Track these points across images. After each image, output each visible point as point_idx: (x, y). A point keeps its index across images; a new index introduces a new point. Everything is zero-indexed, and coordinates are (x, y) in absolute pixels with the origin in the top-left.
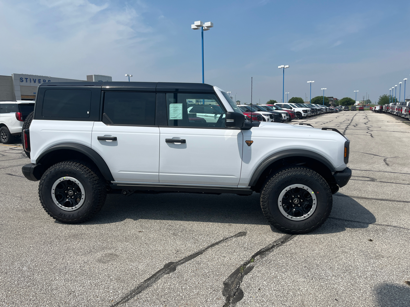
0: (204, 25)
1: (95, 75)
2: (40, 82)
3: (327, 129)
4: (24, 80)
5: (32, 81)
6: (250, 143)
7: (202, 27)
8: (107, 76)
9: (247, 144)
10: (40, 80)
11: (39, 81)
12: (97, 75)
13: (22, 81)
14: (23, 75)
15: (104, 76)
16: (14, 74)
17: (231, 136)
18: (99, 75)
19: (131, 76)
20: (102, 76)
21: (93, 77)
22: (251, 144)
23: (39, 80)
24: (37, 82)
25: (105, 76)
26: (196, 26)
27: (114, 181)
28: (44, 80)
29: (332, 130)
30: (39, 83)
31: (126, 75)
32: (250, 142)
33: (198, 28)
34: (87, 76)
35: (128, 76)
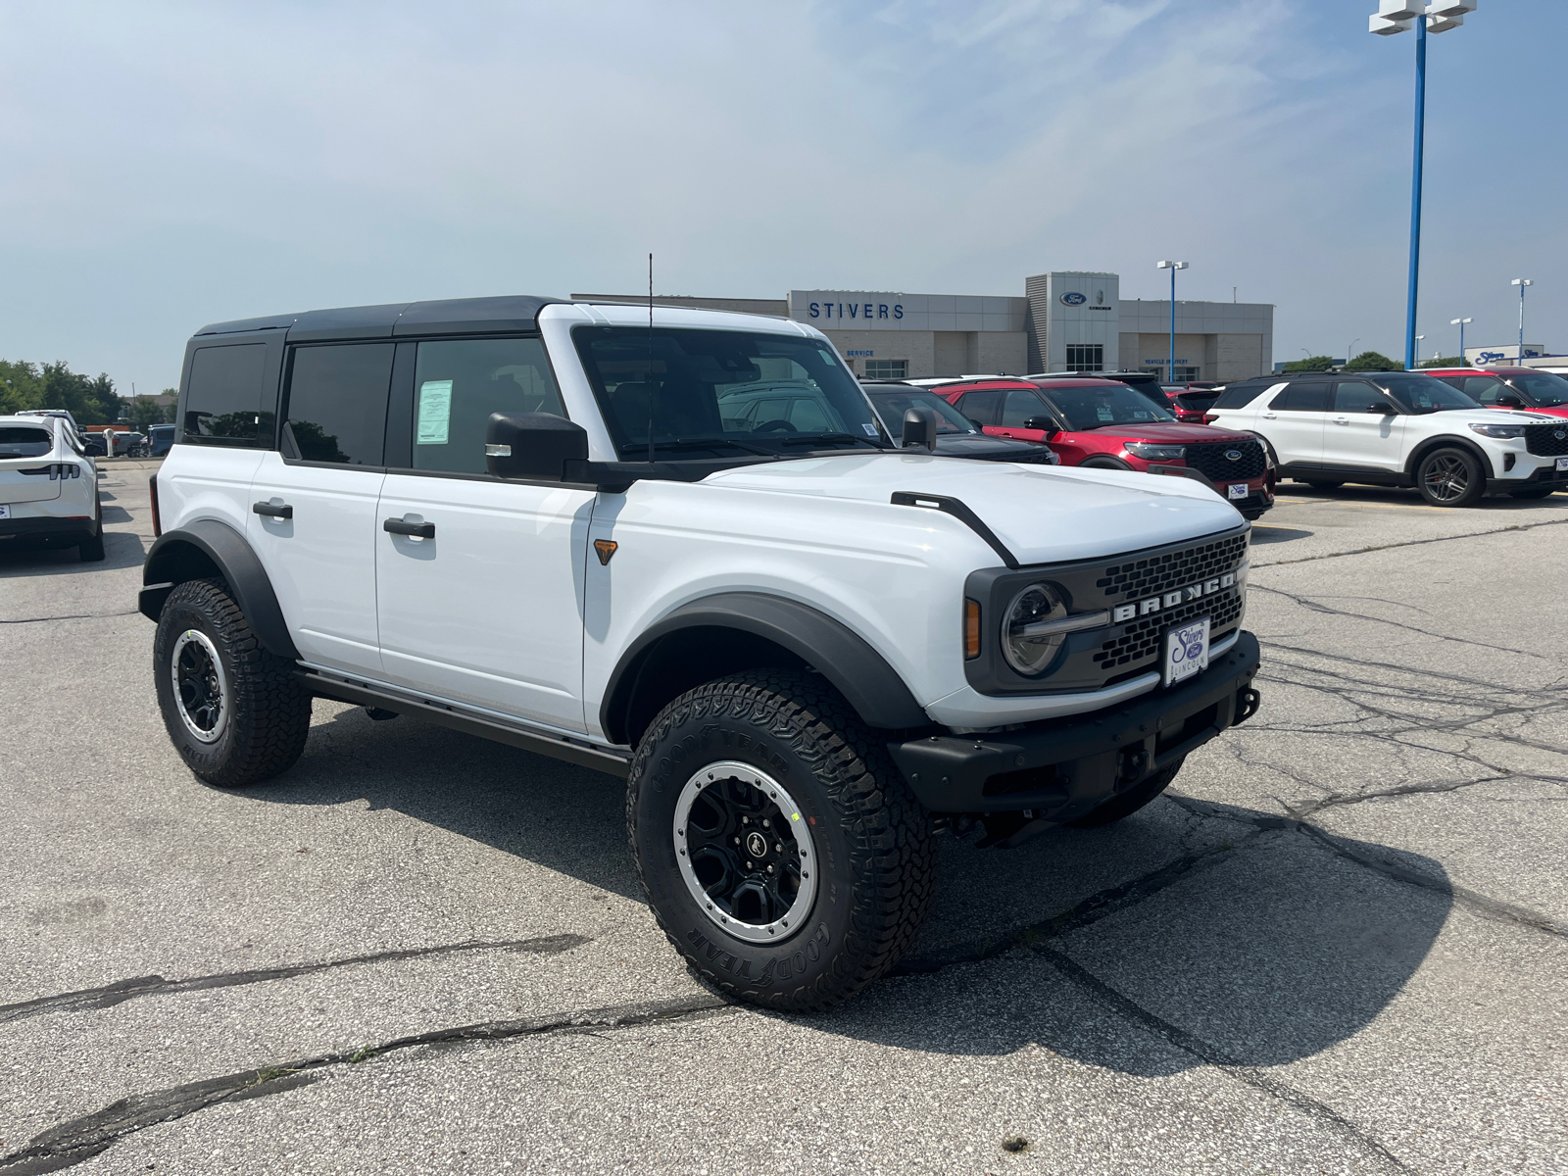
0: (1428, 9)
1: (1054, 275)
2: (868, 314)
3: (918, 502)
4: (822, 310)
5: (846, 314)
6: (609, 551)
7: (1423, 18)
8: (1099, 274)
9: (599, 552)
10: (868, 308)
11: (866, 311)
12: (1064, 273)
13: (814, 313)
14: (818, 293)
15: (1087, 273)
16: (792, 291)
17: (558, 516)
18: (1070, 273)
19: (1180, 264)
20: (1081, 274)
21: (1049, 280)
22: (610, 554)
23: (866, 306)
24: (860, 313)
25: (1093, 274)
26: (1390, 17)
27: (303, 659)
28: (881, 306)
29: (937, 505)
30: (867, 316)
31: (1162, 264)
32: (608, 548)
33: (1401, 23)
34: (1027, 279)
35: (1171, 269)
